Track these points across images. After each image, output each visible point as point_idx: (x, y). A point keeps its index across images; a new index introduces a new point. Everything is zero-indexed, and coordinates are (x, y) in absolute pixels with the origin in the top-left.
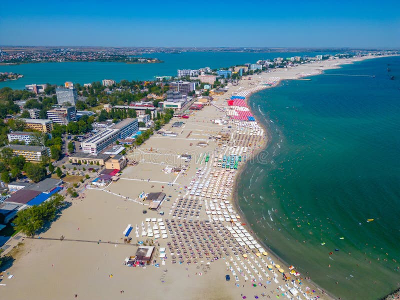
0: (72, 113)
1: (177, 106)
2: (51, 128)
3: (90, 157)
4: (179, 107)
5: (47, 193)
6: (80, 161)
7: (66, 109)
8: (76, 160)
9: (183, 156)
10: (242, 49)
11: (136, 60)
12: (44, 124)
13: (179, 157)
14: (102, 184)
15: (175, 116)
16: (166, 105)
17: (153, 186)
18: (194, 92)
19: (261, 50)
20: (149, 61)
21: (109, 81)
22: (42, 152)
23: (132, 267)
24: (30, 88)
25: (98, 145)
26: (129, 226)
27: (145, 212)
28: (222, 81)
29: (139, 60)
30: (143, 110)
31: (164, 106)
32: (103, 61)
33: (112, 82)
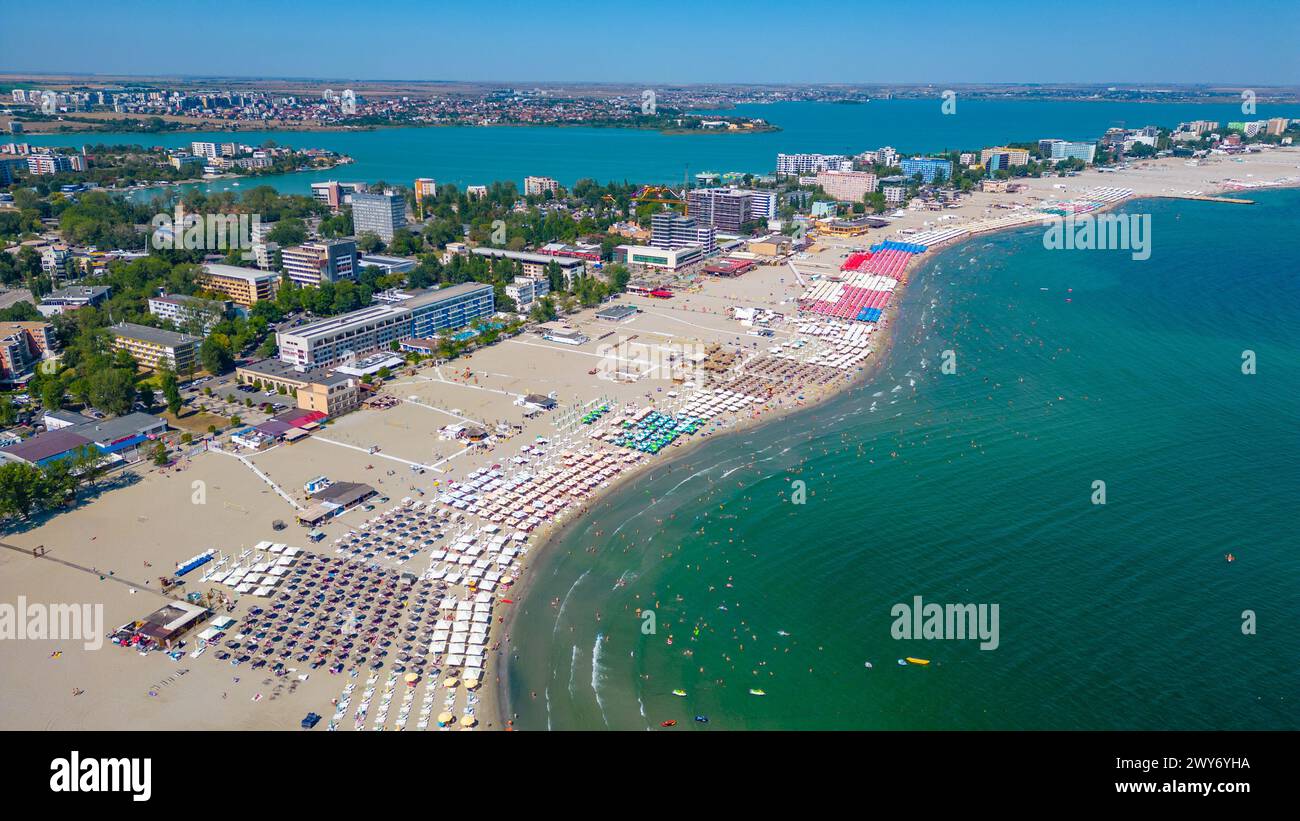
0: (345, 260)
1: (664, 260)
2: (273, 293)
3: (286, 375)
4: (672, 263)
5: (103, 446)
6: (258, 382)
7: (325, 247)
8: (250, 379)
9: (531, 399)
10: (1101, 89)
11: (694, 124)
12: (252, 283)
13: (521, 398)
14: (252, 445)
15: (634, 290)
16: (636, 257)
17: (371, 467)
18: (764, 222)
19: (1172, 95)
20: (733, 127)
21: (541, 180)
22: (176, 349)
23: (118, 646)
24: (321, 192)
25: (319, 343)
26: (210, 551)
27: (280, 527)
28: (893, 194)
29: (705, 123)
30: (541, 263)
31: (630, 259)
32: (600, 126)
33: (549, 184)
